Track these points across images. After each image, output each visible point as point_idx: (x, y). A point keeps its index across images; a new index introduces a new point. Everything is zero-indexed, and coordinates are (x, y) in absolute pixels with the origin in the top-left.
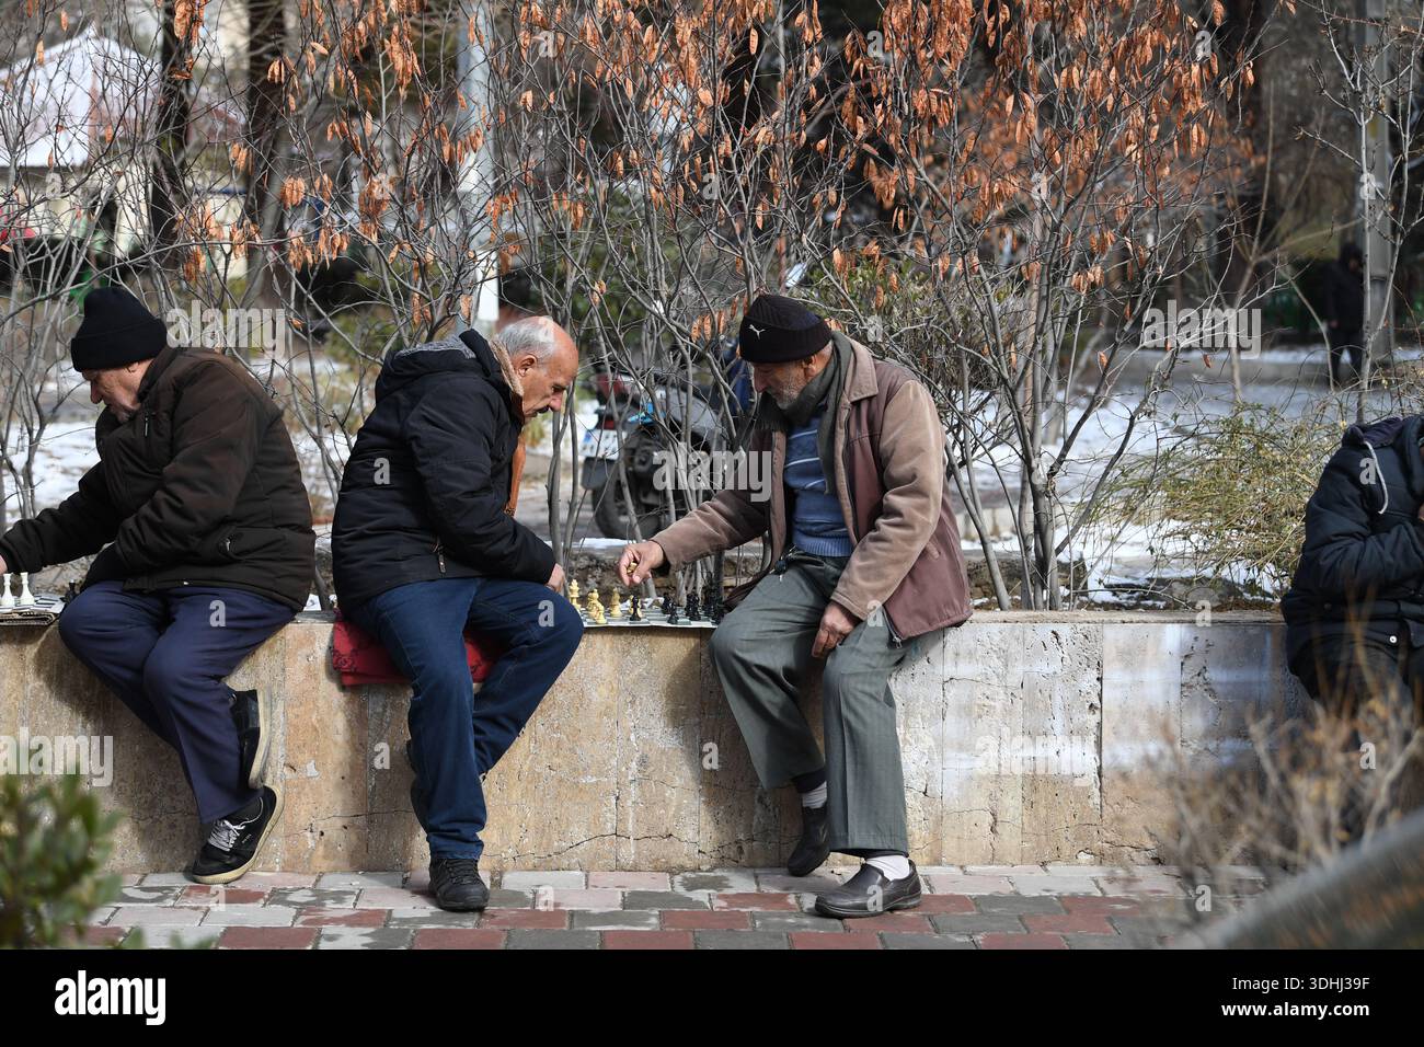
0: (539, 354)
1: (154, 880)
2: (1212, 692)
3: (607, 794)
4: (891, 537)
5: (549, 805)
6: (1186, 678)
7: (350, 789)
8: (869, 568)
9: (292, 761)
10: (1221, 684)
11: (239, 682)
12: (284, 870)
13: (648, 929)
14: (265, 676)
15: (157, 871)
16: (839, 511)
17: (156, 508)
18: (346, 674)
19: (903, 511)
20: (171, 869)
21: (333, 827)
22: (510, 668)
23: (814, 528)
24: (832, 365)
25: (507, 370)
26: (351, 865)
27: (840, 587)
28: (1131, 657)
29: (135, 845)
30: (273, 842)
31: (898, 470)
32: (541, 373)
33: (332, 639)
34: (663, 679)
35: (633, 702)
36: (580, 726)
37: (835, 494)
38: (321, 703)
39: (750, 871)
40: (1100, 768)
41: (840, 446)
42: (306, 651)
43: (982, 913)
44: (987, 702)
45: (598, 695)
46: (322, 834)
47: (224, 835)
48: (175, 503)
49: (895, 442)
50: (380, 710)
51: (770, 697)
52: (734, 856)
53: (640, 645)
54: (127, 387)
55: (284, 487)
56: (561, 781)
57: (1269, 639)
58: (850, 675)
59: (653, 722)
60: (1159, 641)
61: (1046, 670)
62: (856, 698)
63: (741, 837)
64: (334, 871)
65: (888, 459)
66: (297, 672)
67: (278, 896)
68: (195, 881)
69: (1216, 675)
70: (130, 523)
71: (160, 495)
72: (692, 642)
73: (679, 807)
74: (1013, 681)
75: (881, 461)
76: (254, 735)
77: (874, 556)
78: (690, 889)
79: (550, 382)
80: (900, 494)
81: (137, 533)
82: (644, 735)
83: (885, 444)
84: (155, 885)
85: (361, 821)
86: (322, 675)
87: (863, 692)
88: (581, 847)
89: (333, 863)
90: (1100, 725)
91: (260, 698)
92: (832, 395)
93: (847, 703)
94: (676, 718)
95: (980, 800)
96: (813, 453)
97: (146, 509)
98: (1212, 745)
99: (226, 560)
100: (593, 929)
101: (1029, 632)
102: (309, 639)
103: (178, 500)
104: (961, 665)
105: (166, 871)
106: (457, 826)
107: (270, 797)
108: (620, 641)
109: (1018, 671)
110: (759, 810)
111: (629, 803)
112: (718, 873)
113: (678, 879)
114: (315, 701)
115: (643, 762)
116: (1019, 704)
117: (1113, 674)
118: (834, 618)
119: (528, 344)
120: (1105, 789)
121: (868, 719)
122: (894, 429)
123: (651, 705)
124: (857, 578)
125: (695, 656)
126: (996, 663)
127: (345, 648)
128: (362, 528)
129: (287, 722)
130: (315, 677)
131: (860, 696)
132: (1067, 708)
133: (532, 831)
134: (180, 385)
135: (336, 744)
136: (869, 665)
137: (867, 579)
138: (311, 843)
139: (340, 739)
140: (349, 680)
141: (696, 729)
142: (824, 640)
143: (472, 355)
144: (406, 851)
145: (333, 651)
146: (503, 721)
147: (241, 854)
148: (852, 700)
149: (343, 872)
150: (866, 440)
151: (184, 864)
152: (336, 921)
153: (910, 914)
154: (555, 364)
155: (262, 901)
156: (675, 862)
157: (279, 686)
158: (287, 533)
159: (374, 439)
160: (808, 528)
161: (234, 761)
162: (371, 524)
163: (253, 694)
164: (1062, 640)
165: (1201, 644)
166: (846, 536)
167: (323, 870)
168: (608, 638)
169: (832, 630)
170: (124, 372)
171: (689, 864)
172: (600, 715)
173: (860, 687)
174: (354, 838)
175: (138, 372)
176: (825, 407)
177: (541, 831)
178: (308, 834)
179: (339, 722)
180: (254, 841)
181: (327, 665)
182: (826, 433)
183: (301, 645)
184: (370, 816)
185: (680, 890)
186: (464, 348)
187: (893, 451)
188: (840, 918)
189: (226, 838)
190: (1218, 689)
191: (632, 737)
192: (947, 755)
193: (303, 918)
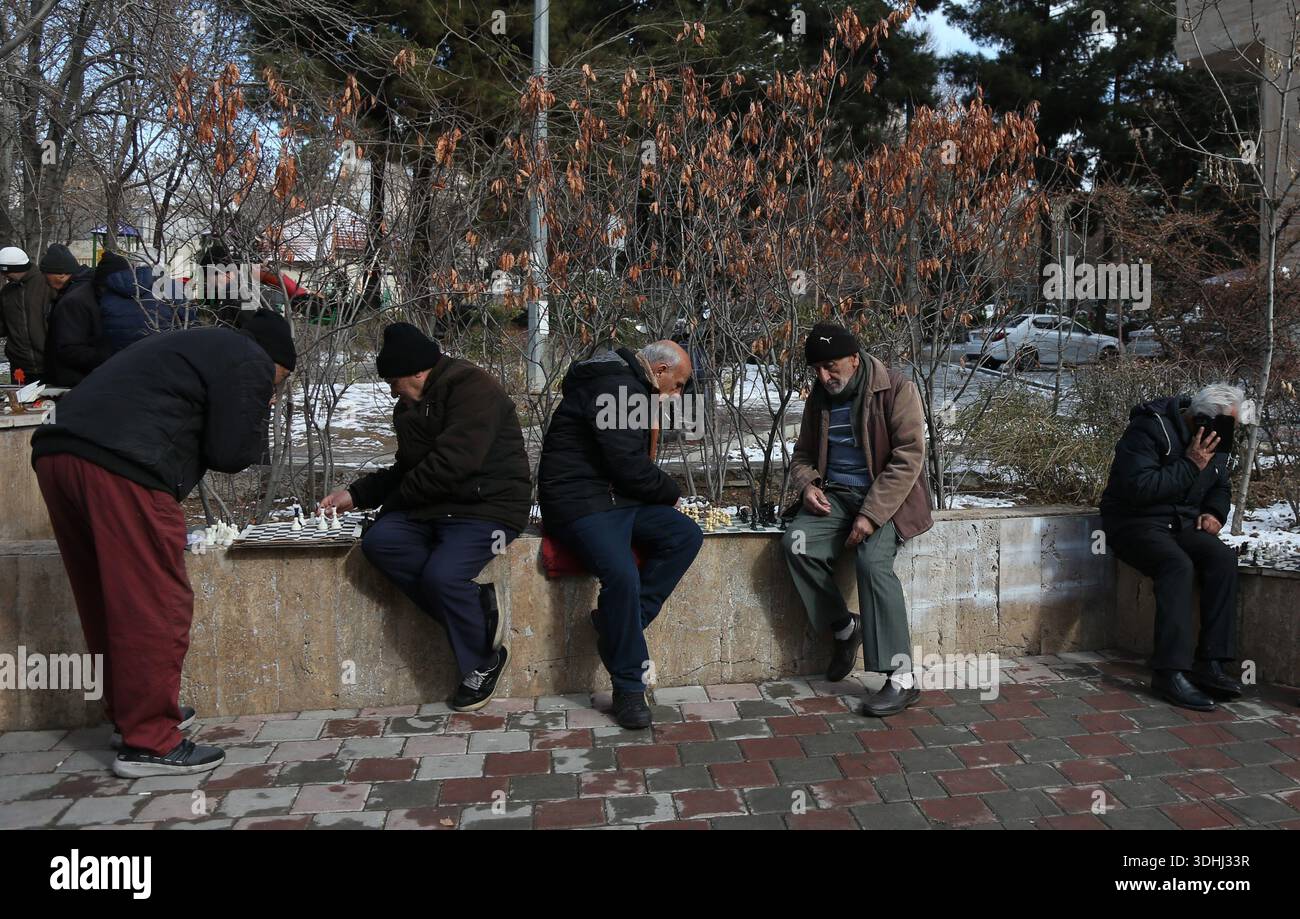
0: (669, 364)
1: (429, 710)
2: (1057, 555)
3: (715, 636)
4: (900, 477)
5: (680, 645)
6: (1045, 548)
7: (554, 642)
8: (886, 495)
9: (516, 627)
10: (1061, 550)
11: (482, 578)
12: (511, 696)
13: (765, 737)
14: (497, 573)
15: (428, 702)
16: (864, 458)
17: (429, 464)
18: (551, 570)
19: (908, 460)
20: (437, 700)
21: (543, 667)
22: (660, 564)
23: (844, 468)
24: (861, 370)
25: (649, 374)
26: (555, 690)
27: (866, 505)
28: (1015, 538)
29: (413, 686)
30: (505, 680)
31: (902, 435)
32: (670, 375)
33: (541, 547)
34: (749, 565)
35: (730, 579)
36: (698, 596)
37: (861, 447)
38: (534, 589)
39: (802, 678)
40: (998, 603)
41: (866, 419)
42: (524, 555)
43: (958, 704)
44: (936, 568)
45: (709, 576)
46: (536, 672)
47: (474, 680)
48: (444, 461)
49: (901, 418)
50: (572, 591)
51: (818, 576)
52: (792, 669)
53: (735, 543)
54: (416, 387)
55: (515, 453)
56: (687, 630)
57: (1087, 523)
58: (877, 562)
59: (742, 591)
60: (1030, 528)
61: (969, 548)
62: (880, 576)
63: (796, 657)
64: (544, 695)
65: (896, 429)
66: (518, 569)
67: (513, 721)
68: (456, 710)
69: (1060, 546)
70: (411, 474)
71: (432, 455)
72: (766, 541)
73: (759, 642)
74: (951, 555)
75: (892, 430)
76: (495, 614)
77: (889, 488)
78: (775, 696)
79: (674, 381)
80: (904, 450)
81: (416, 481)
82: (737, 599)
83: (895, 418)
84: (429, 714)
85: (561, 662)
86: (535, 571)
87: (884, 573)
88: (700, 670)
89: (544, 690)
90: (998, 578)
91: (496, 588)
92: (861, 387)
93: (875, 580)
94: (757, 588)
95: (933, 627)
96: (847, 421)
97: (422, 465)
98: (1058, 586)
99: (478, 500)
100: (731, 739)
101: (960, 526)
102: (527, 548)
103: (445, 458)
104: (922, 548)
105: (434, 702)
106: (631, 671)
107: (504, 651)
108: (723, 542)
109: (954, 548)
110: (806, 640)
111: (729, 641)
112: (784, 682)
113: (762, 688)
114: (530, 587)
115: (737, 616)
116: (954, 568)
117: (1006, 549)
118: (863, 524)
119: (662, 357)
120: (1001, 614)
121: (887, 589)
122: (901, 410)
123: (742, 581)
124: (879, 501)
125: (768, 549)
126: (942, 545)
127: (550, 554)
128: (560, 477)
129: (513, 603)
130: (530, 572)
131: (882, 574)
132: (980, 569)
133: (669, 662)
134: (452, 384)
135: (544, 614)
136: (885, 556)
137: (884, 502)
138: (529, 678)
139: (547, 611)
140: (552, 574)
141: (769, 594)
142: (854, 537)
143: (627, 364)
144: (590, 680)
145: (542, 555)
146: (655, 598)
147: (486, 691)
148: (878, 579)
149: (550, 696)
150: (883, 416)
151: (446, 697)
152: (559, 743)
153: (917, 709)
154: (678, 370)
155: (504, 726)
156: (757, 675)
157: (507, 579)
158: (516, 483)
159: (565, 419)
160: (839, 467)
161: (483, 634)
162: (565, 475)
163: (491, 586)
164: (978, 530)
165: (1052, 528)
166: (868, 473)
167: (537, 694)
168: (715, 540)
169: (861, 531)
170: (414, 378)
171: (765, 676)
172: (711, 588)
173: (881, 569)
174: (557, 673)
175: (423, 377)
176: (857, 395)
177: (675, 662)
178: (527, 672)
179: (546, 601)
180: (493, 682)
181: (538, 564)
182: (856, 410)
183: (521, 552)
184: (567, 659)
185: (769, 698)
186: (620, 360)
187: (901, 423)
188: (880, 717)
189: (476, 681)
190: (1061, 553)
191: (730, 601)
192: (914, 600)
193: (536, 742)
